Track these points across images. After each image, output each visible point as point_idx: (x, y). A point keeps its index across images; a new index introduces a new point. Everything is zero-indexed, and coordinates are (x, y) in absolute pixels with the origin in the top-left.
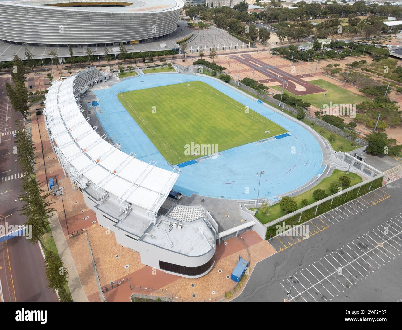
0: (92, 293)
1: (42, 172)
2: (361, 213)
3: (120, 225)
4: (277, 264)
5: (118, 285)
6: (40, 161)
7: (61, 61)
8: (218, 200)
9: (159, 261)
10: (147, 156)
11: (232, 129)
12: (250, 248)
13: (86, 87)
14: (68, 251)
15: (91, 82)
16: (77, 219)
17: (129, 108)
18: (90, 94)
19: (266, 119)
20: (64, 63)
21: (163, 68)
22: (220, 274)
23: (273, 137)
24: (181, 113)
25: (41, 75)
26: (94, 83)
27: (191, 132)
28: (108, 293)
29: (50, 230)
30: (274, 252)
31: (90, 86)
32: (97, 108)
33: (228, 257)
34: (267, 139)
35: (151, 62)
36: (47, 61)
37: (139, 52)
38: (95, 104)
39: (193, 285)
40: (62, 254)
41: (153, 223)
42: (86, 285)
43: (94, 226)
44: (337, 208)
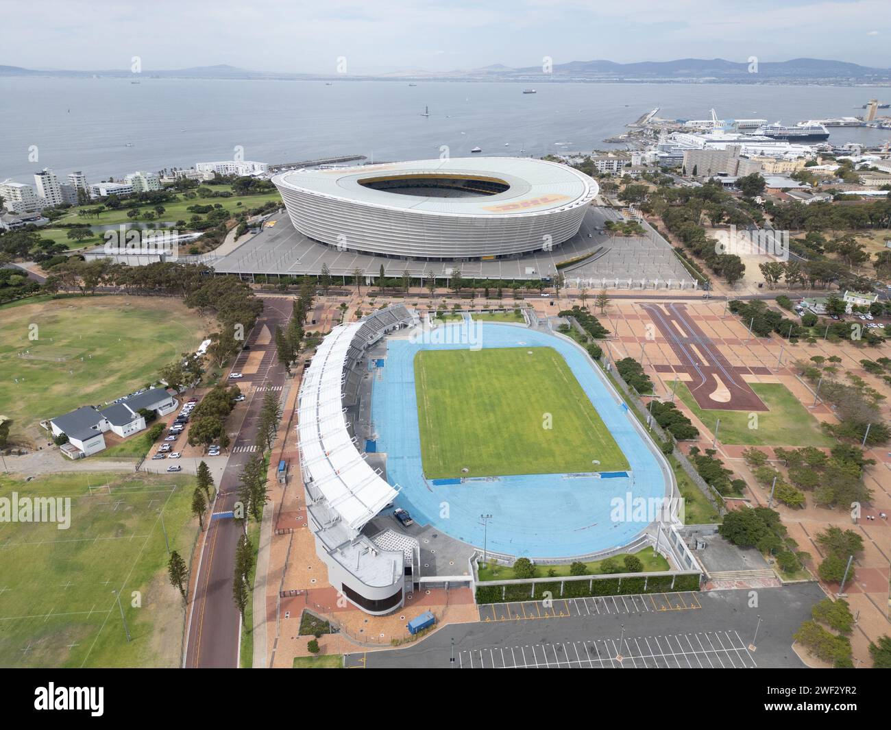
0: (271, 595)
1: (278, 451)
2: (630, 615)
3: (321, 534)
4: (471, 633)
5: (297, 595)
6: (281, 435)
7: (368, 281)
8: (454, 540)
9: (343, 584)
10: (403, 457)
11: (545, 445)
12: (452, 607)
13: (380, 334)
14: (268, 548)
15: (390, 327)
16: (291, 517)
17: (420, 379)
18: (381, 345)
19: (610, 439)
20: (372, 285)
21: (507, 315)
22: (401, 621)
23: (597, 473)
24: (487, 401)
25: (336, 302)
26: (394, 328)
27: (481, 435)
28: (285, 599)
29: (261, 521)
30: (477, 619)
31: (386, 333)
32: (380, 371)
33: (421, 608)
34: (586, 473)
35: (498, 299)
36: (349, 280)
37: (486, 278)
38: (380, 363)
39: (366, 621)
40: (262, 549)
41: (350, 541)
42: (270, 585)
43: (303, 529)
44: (603, 597)
